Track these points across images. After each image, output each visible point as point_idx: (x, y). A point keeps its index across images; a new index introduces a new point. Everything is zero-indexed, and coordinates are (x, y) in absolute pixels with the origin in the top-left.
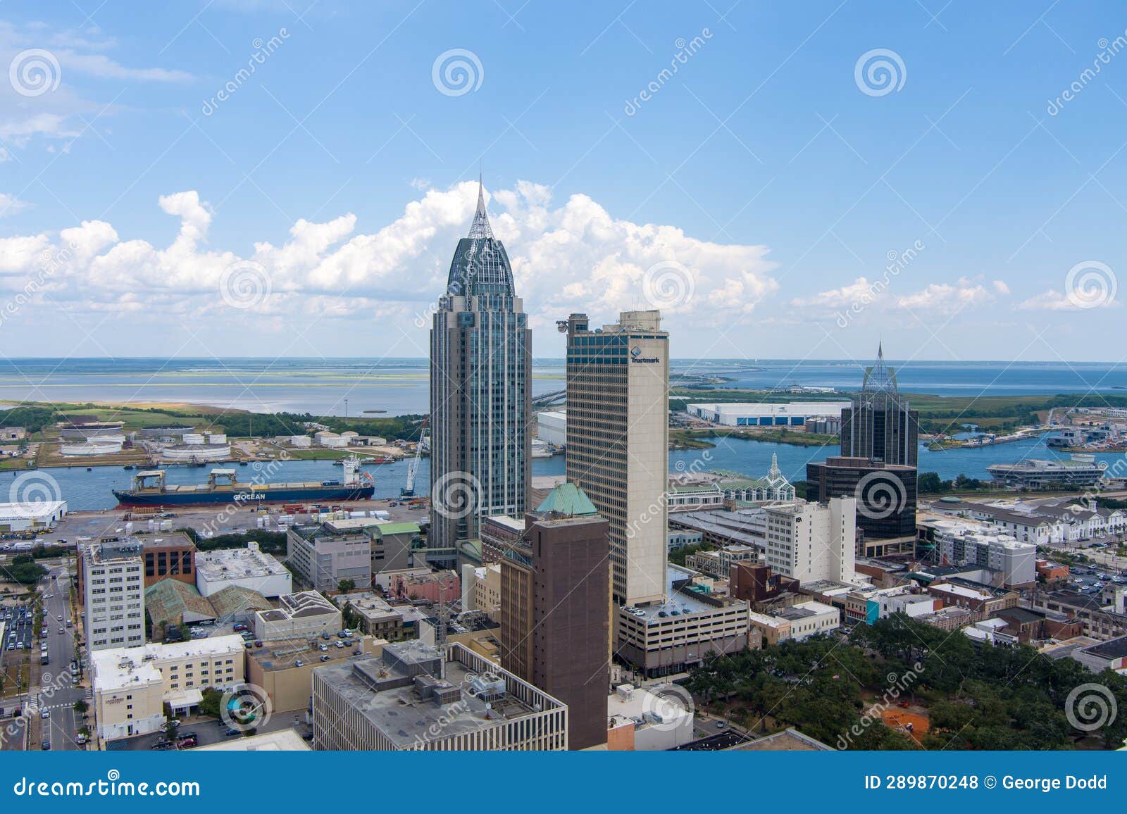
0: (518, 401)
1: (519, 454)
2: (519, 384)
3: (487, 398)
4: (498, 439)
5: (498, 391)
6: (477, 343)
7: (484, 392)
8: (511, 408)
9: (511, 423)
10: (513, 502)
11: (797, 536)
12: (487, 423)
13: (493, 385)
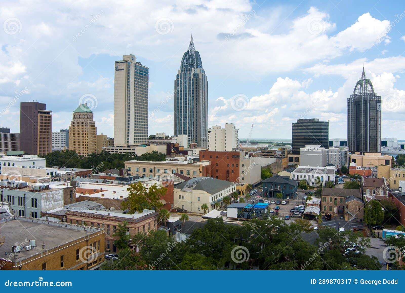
0: (192, 102)
1: (192, 120)
2: (192, 96)
3: (182, 101)
4: (185, 115)
5: (185, 99)
6: (179, 83)
7: (181, 99)
8: (189, 104)
9: (189, 109)
10: (190, 136)
11: (209, 138)
12: (182, 109)
13: (184, 97)
